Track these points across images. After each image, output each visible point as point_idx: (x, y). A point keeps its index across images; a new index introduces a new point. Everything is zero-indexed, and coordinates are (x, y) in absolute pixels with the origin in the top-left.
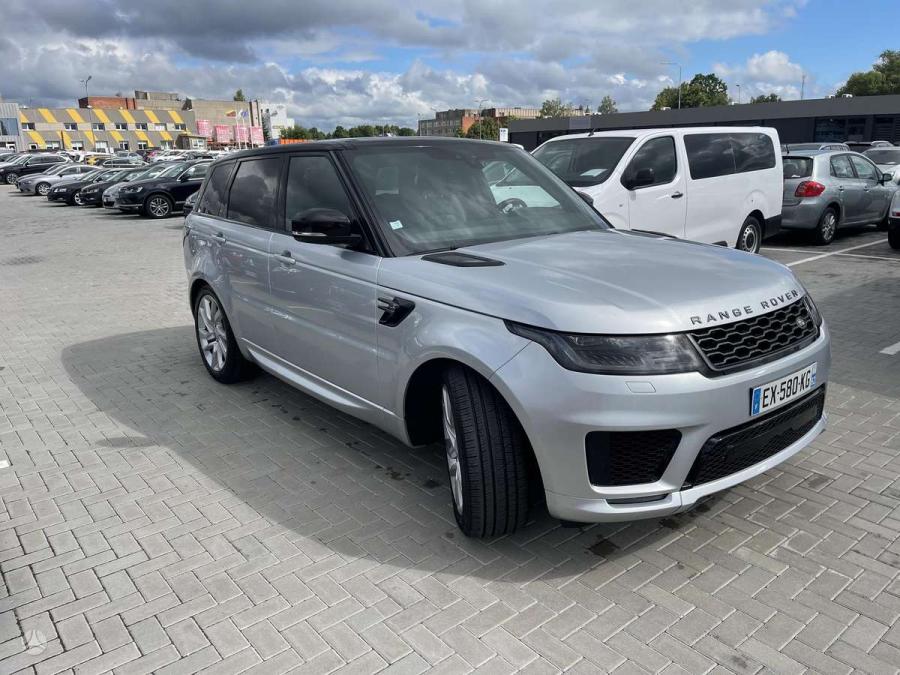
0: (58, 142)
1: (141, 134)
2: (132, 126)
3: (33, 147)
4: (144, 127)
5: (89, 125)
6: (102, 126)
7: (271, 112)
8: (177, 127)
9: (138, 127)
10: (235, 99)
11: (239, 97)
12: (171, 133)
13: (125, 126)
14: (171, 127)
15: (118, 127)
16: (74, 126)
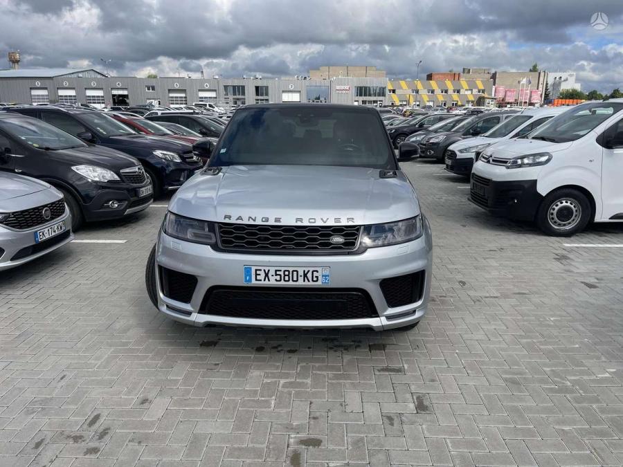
0: (406, 101)
1: (455, 97)
2: (450, 92)
3: (393, 104)
4: (458, 92)
5: (426, 90)
6: (433, 92)
7: (562, 79)
8: (479, 92)
9: (454, 92)
10: (531, 71)
11: (534, 69)
12: (474, 96)
13: (446, 92)
14: (475, 91)
15: (442, 92)
16: (417, 92)
